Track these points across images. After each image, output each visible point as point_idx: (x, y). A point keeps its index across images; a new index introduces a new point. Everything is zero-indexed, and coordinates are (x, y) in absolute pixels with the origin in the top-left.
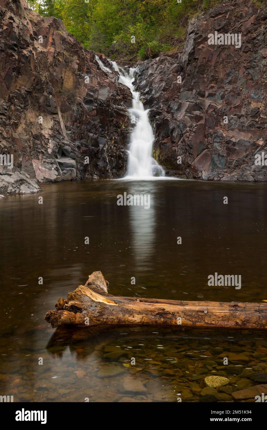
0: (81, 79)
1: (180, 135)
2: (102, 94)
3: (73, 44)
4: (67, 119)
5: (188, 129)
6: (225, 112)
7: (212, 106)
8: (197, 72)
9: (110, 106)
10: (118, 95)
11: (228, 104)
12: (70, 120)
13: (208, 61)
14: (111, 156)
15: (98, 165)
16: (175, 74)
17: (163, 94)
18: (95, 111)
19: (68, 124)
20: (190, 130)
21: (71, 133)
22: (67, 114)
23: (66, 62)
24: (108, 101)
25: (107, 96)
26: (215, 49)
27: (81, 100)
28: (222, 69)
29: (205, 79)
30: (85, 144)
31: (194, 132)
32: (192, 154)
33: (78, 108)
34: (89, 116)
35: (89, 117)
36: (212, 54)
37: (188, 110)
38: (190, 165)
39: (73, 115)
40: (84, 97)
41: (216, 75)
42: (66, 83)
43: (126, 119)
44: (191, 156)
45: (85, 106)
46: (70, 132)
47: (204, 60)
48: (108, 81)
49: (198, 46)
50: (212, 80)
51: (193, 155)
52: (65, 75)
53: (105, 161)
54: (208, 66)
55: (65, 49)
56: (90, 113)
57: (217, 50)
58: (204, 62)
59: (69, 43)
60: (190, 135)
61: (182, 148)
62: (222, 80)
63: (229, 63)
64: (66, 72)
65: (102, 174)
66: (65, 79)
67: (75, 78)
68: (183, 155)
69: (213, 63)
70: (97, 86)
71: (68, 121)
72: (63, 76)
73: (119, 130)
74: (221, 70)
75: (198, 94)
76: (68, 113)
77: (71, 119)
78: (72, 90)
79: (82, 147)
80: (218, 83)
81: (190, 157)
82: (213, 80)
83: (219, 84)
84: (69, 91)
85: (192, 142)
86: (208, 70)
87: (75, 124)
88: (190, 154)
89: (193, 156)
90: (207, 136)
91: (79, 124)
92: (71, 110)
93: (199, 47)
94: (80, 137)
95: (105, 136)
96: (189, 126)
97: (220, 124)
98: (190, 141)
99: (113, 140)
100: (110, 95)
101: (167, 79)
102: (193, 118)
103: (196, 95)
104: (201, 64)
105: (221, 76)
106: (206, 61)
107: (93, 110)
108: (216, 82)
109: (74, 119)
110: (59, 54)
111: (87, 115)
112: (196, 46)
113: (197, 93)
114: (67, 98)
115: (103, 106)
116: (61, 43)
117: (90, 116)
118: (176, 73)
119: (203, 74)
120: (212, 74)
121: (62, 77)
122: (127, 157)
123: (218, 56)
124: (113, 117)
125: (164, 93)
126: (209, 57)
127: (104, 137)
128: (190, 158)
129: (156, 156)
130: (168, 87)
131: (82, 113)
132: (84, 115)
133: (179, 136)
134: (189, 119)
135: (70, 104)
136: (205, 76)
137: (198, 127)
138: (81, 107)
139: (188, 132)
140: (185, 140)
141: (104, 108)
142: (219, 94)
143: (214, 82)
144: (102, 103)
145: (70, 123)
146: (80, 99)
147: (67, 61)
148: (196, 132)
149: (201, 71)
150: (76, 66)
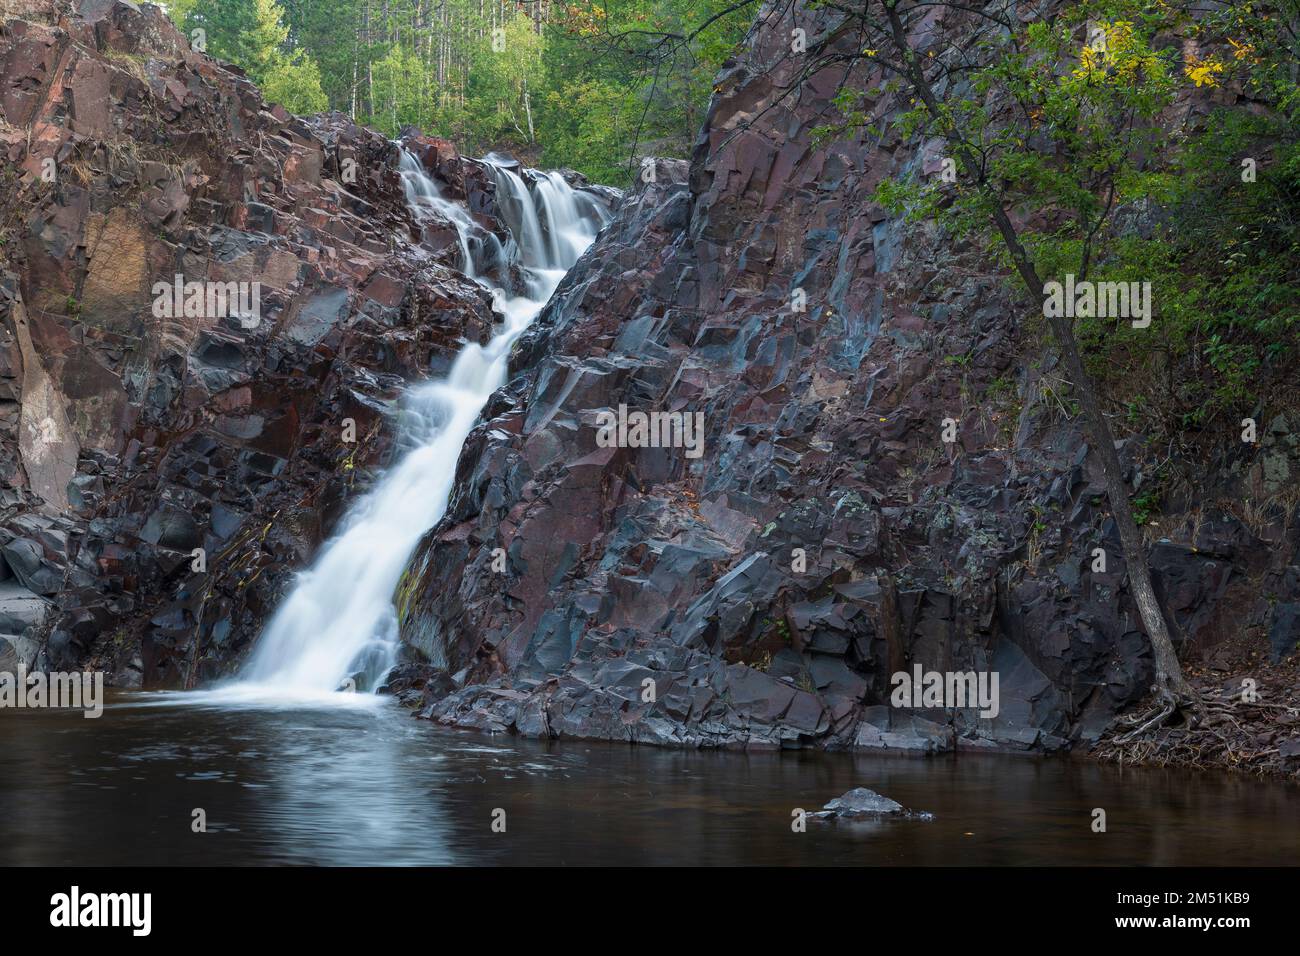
0: (197, 254)
1: (499, 510)
2: (311, 321)
3: (180, 109)
4: (96, 423)
5: (531, 484)
6: (718, 416)
7: (688, 386)
8: (704, 232)
9: (334, 371)
10: (404, 322)
11: (749, 382)
12: (108, 427)
13: (748, 187)
14: (227, 593)
15: (153, 626)
16: (660, 237)
17: (576, 323)
18: (248, 392)
19: (100, 445)
20: (535, 492)
21: (91, 485)
22: (95, 402)
23: (113, 185)
24: (323, 352)
25: (327, 328)
26: (792, 133)
27: (182, 342)
28: (794, 220)
29: (726, 266)
30: (127, 536)
31: (547, 501)
32: (516, 600)
33: (159, 380)
34: (212, 411)
35: (212, 417)
36: (776, 155)
37: (574, 403)
38: (489, 647)
39: (127, 408)
40: (202, 334)
41: (768, 248)
42: (107, 273)
43: (376, 430)
44: (510, 607)
45: (194, 371)
46: (88, 478)
47: (735, 179)
48: (365, 263)
49: (727, 119)
50: (747, 271)
51: (521, 601)
52: (99, 238)
53: (188, 614)
54: (750, 206)
55: (128, 132)
56: (218, 399)
57: (796, 137)
58: (733, 191)
59: (162, 105)
60: (524, 516)
61: (484, 569)
62: (789, 271)
63: (825, 194)
64: (105, 226)
65: (160, 666)
66: (101, 258)
67: (159, 253)
68: (481, 602)
69: (773, 194)
70: (296, 284)
71: (100, 432)
72: (89, 242)
73: (324, 475)
74: (792, 227)
75: (672, 332)
76: (100, 399)
77: (116, 423)
78: (133, 303)
79: (107, 547)
80: (768, 285)
81: (509, 611)
82: (750, 269)
83: (773, 288)
84: (118, 304)
85: (526, 547)
86: (746, 225)
87: (135, 443)
88: (507, 597)
89: (520, 606)
90: (607, 521)
91: (154, 444)
92: (117, 386)
93: (728, 125)
94: (128, 500)
95: (249, 501)
96: (541, 474)
97: (687, 469)
98: (519, 540)
99: (271, 520)
100: (352, 321)
101: (615, 259)
102: (573, 440)
103: (664, 334)
104: (722, 198)
105: (790, 252)
106: (740, 184)
107: (236, 386)
108: (762, 278)
109: (128, 424)
110: (81, 150)
111: (202, 409)
112: (717, 117)
113: (668, 329)
114: (101, 336)
115: (292, 370)
116: (108, 107)
117: (217, 414)
118: (666, 231)
119: (723, 243)
120: (753, 244)
121: (81, 248)
122: (278, 599)
123: (799, 163)
124: (326, 421)
125: (581, 320)
126: (755, 170)
127: (242, 505)
128: (503, 616)
129: (403, 599)
130: (603, 296)
131: (176, 402)
132: (184, 407)
133: (496, 515)
134: (554, 440)
135: (112, 360)
136: (728, 250)
137: (568, 480)
138: (178, 376)
139: (524, 500)
140: (504, 533)
141: (291, 380)
142: (748, 333)
143: (755, 279)
144: (292, 360)
145: (111, 441)
146: (174, 338)
147: (120, 180)
148: (553, 501)
149: (720, 226)
150: (181, 202)
